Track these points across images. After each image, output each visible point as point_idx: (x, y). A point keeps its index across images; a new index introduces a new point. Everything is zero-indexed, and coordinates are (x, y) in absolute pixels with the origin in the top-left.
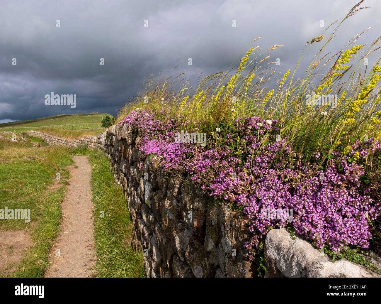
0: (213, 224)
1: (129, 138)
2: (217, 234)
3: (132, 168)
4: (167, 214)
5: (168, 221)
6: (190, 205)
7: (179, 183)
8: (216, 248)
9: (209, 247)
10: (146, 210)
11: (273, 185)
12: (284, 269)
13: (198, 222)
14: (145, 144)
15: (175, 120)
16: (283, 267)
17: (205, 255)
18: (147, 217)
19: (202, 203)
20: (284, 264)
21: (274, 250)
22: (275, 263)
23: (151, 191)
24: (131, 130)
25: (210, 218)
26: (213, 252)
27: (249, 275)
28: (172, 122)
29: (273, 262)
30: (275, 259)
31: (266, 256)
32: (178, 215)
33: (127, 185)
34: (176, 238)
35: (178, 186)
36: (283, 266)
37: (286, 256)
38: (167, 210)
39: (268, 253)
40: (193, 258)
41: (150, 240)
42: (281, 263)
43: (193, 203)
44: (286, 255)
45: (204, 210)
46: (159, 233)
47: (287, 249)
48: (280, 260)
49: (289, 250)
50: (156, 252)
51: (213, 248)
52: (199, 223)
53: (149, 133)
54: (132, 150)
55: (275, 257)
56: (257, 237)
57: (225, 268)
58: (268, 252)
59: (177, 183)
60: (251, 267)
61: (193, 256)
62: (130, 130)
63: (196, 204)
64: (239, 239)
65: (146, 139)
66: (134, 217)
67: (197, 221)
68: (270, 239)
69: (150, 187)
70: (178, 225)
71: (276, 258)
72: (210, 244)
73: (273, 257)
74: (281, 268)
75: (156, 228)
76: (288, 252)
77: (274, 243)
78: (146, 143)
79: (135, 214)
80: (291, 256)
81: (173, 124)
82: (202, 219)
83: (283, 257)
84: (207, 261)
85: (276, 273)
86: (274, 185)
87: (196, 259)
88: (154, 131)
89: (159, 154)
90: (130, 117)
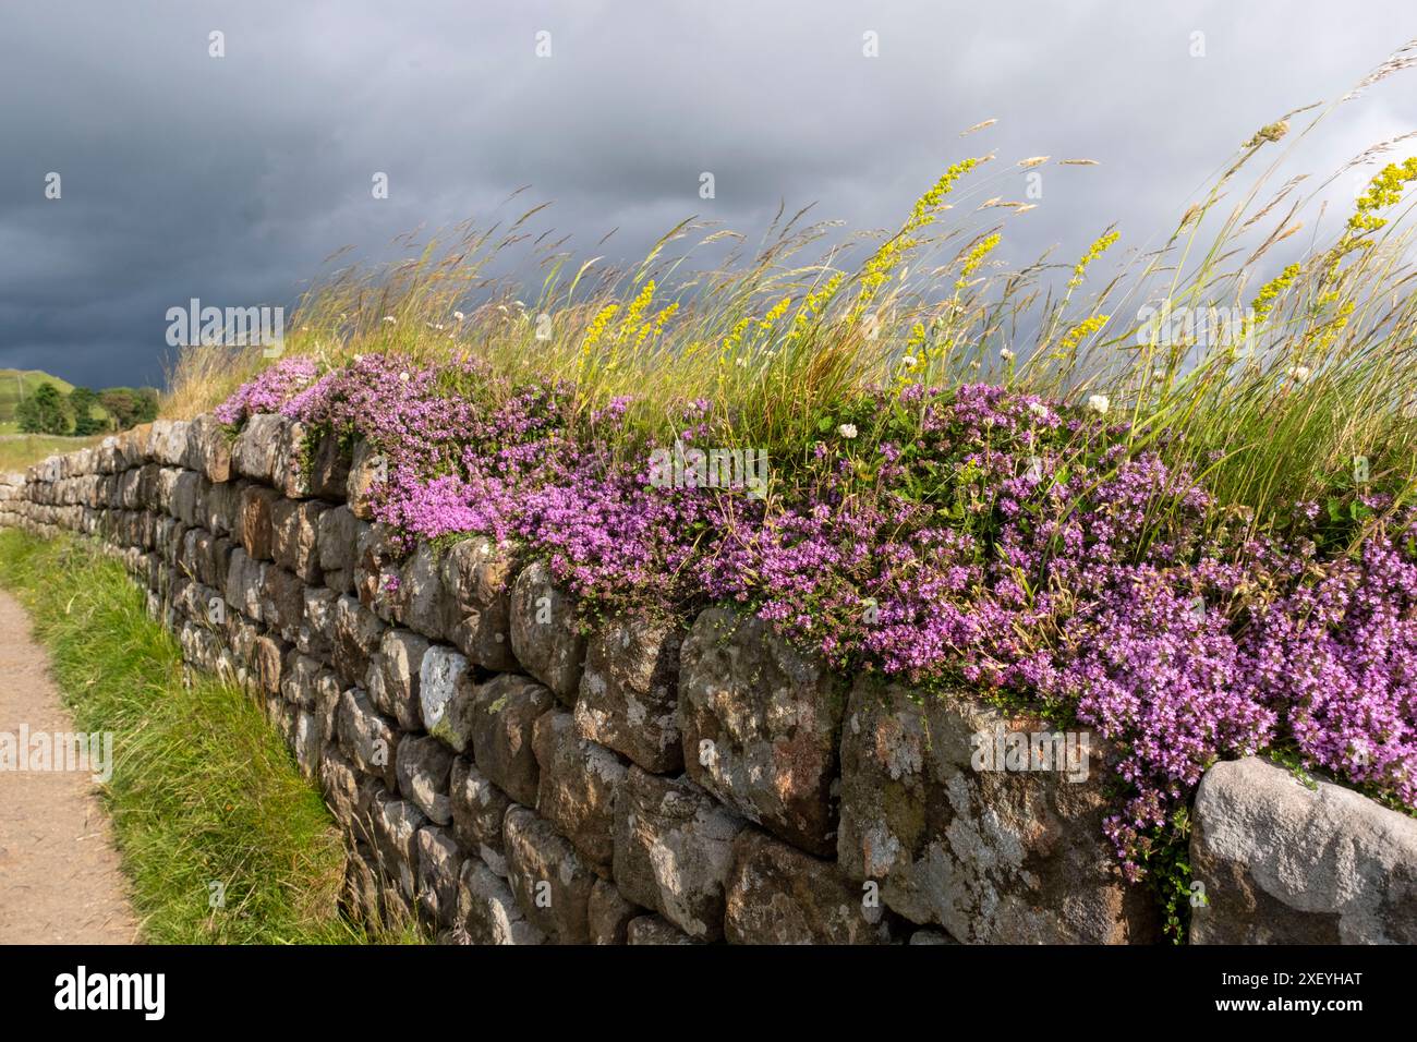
0: (895, 774)
1: (294, 473)
2: (920, 811)
3: (317, 598)
4: (589, 766)
5: (592, 790)
6: (746, 719)
7: (659, 640)
8: (915, 860)
9: (876, 861)
10: (433, 761)
11: (1165, 616)
12: (1296, 889)
13: (795, 777)
14: (403, 496)
15: (537, 398)
16: (1291, 883)
17: (838, 895)
18: (443, 788)
19: (813, 703)
20: (1297, 872)
21: (1239, 830)
22: (1247, 875)
23: (463, 684)
24: (303, 442)
25: (874, 755)
26: (901, 877)
27: (1115, 934)
28: (525, 404)
29: (1238, 871)
30: (1246, 860)
31: (1205, 855)
32: (657, 760)
33: (279, 668)
34: (654, 850)
35: (653, 650)
36: (1293, 880)
37: (1303, 844)
38: (585, 750)
39: (1214, 846)
40: (769, 914)
41: (466, 879)
42: (1281, 869)
43: (763, 706)
44: (1301, 840)
45: (825, 729)
46: (533, 843)
47: (1301, 819)
48: (1275, 859)
49: (1311, 822)
50: (512, 922)
51: (896, 863)
52: (799, 782)
53: (416, 451)
54: (314, 526)
55: (1245, 852)
56: (1155, 797)
57: (971, 926)
58: (1212, 842)
59: (653, 641)
60: (1124, 903)
61: (769, 907)
62: (299, 439)
63: (781, 710)
64: (1064, 811)
65: (409, 475)
66: (346, 793)
67: (790, 773)
68: (1222, 795)
69: (457, 666)
70: (660, 799)
71: (1252, 858)
72: (879, 850)
73: (1239, 855)
74: (1284, 887)
75: (512, 826)
76: (1307, 829)
77: (1243, 807)
78: (406, 491)
79: (351, 784)
80: (1324, 841)
81: (533, 414)
82: (815, 763)
83: (1288, 847)
84: (851, 916)
85: (1253, 905)
86: (1170, 617)
87: (780, 916)
88: (442, 441)
89: (500, 534)
90: (274, 385)
